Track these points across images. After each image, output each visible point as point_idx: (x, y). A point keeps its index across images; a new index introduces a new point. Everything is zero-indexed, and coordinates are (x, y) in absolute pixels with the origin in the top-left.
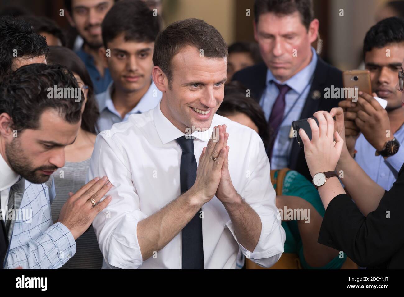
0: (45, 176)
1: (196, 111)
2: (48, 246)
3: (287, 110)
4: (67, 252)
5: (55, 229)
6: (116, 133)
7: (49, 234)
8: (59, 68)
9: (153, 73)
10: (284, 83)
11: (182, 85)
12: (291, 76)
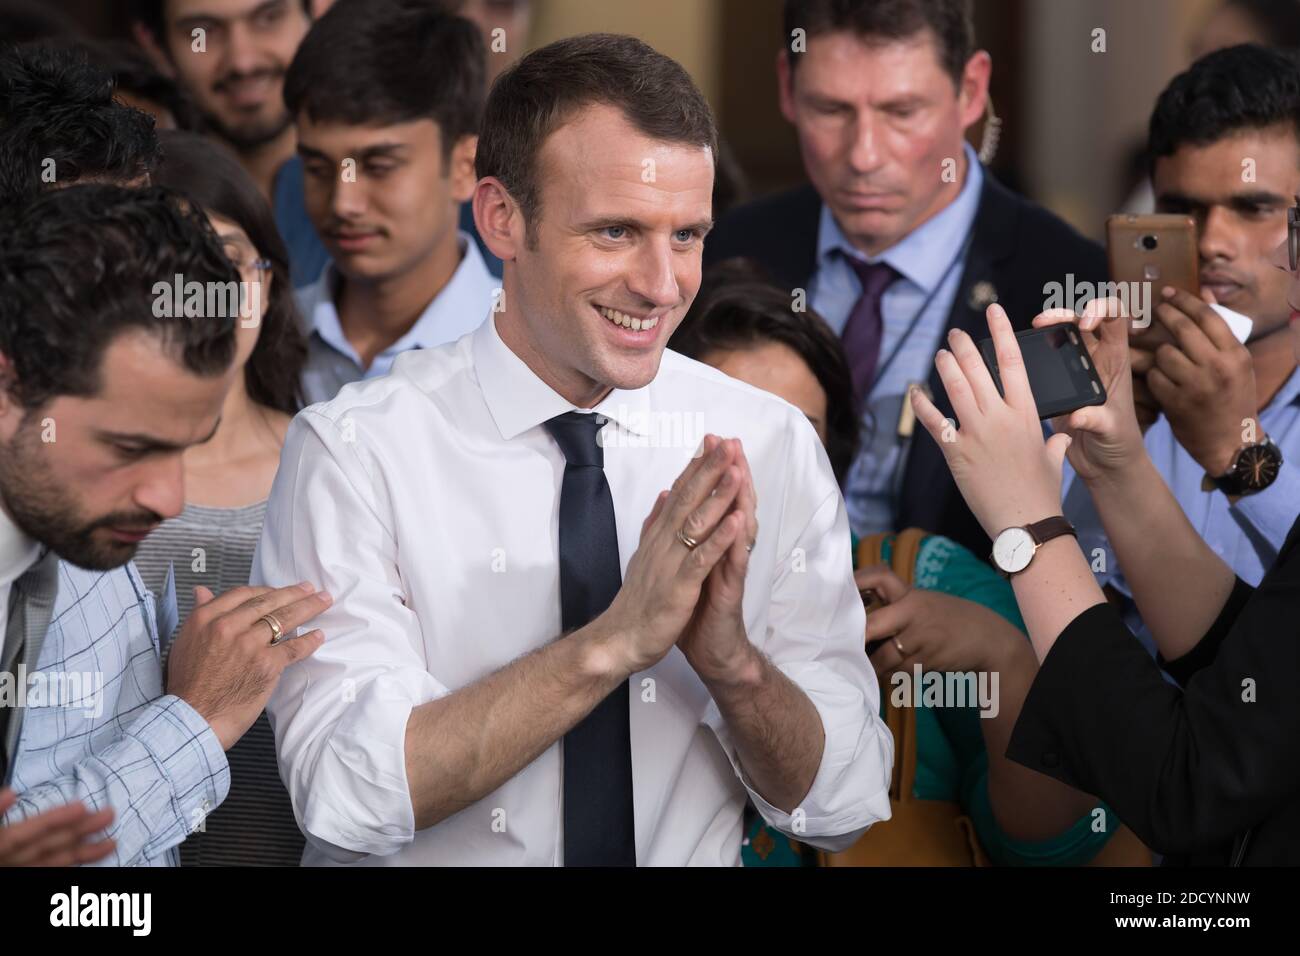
0: (122, 545)
1: (612, 321)
2: (139, 778)
3: (888, 343)
4: (200, 795)
5: (161, 718)
6: (348, 410)
7: (142, 736)
8: (162, 197)
9: (478, 201)
10: (877, 259)
11: (569, 230)
12: (901, 237)
